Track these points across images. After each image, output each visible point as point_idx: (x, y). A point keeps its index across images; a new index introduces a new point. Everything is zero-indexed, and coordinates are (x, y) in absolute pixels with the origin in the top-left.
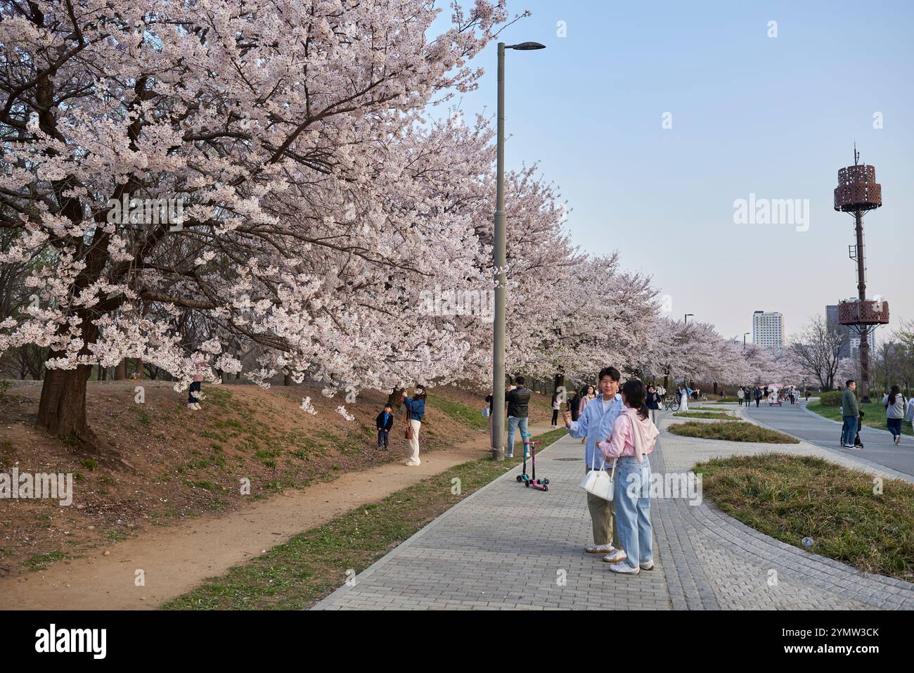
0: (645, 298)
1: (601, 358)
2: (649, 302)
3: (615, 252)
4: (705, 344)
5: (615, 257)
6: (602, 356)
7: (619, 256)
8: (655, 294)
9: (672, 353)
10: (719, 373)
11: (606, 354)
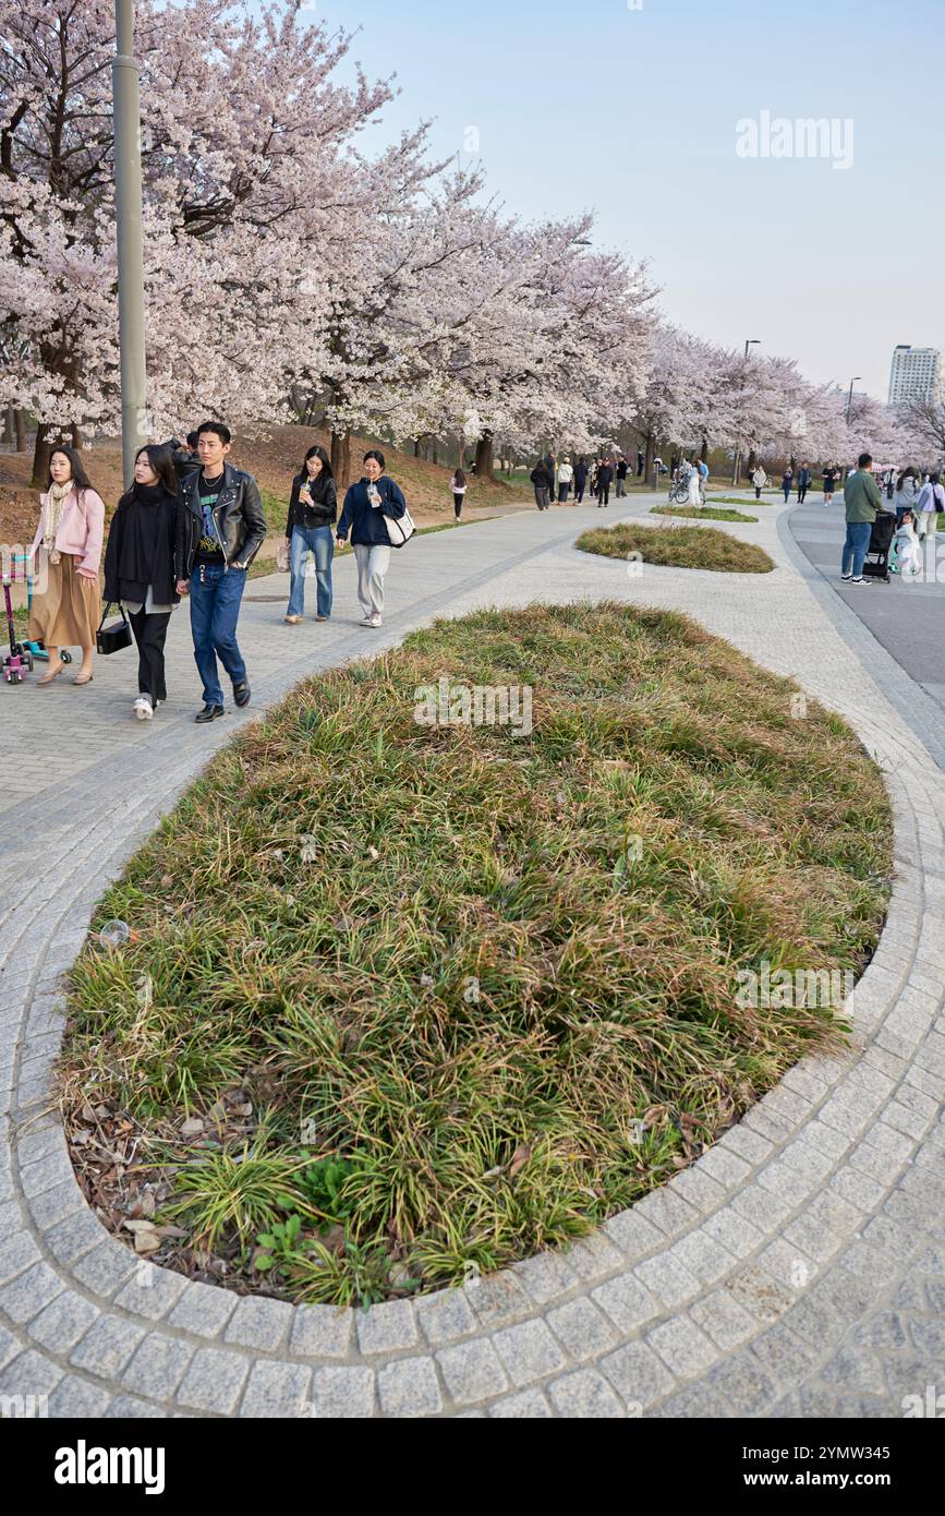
0: (634, 300)
1: (545, 408)
2: (641, 309)
3: (588, 213)
4: (771, 392)
5: (587, 223)
6: (550, 405)
7: (595, 220)
8: (652, 295)
9: (711, 405)
10: (795, 442)
11: (555, 401)
